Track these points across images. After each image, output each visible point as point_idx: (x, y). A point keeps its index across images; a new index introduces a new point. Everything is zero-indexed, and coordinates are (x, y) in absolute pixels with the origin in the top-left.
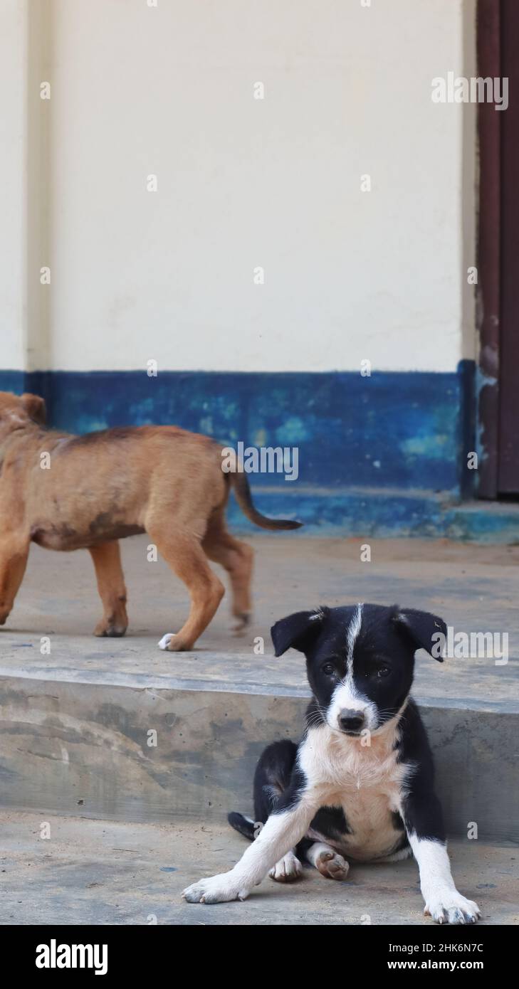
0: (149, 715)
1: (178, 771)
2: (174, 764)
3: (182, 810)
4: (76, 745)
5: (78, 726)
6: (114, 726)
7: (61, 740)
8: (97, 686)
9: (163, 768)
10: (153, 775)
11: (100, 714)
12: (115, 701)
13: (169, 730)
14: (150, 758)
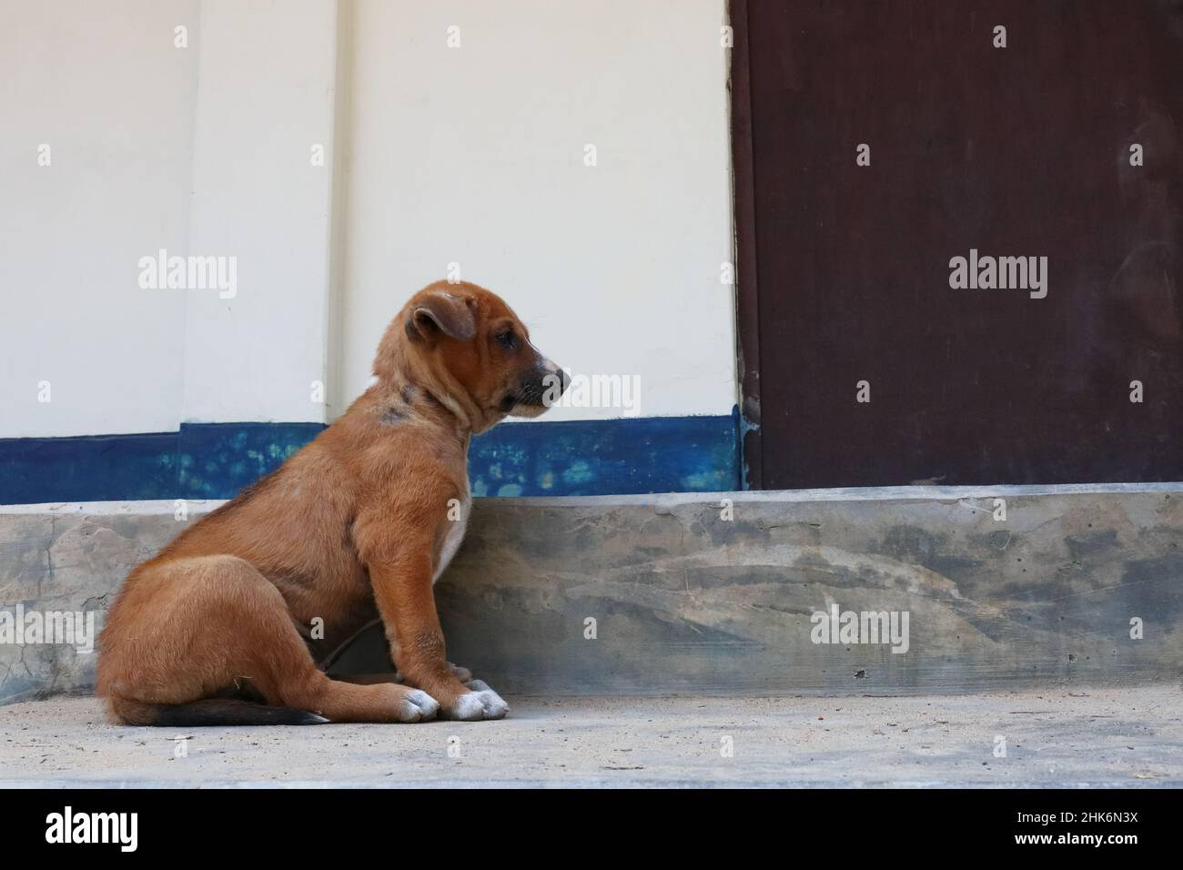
0: (967, 536)
1: (1015, 614)
2: (1008, 603)
3: (1024, 670)
4: (849, 590)
5: (852, 563)
6: (912, 558)
7: (824, 586)
8: (882, 502)
9: (993, 611)
10: (977, 623)
11: (888, 541)
12: (911, 521)
13: (1000, 554)
14: (971, 598)
